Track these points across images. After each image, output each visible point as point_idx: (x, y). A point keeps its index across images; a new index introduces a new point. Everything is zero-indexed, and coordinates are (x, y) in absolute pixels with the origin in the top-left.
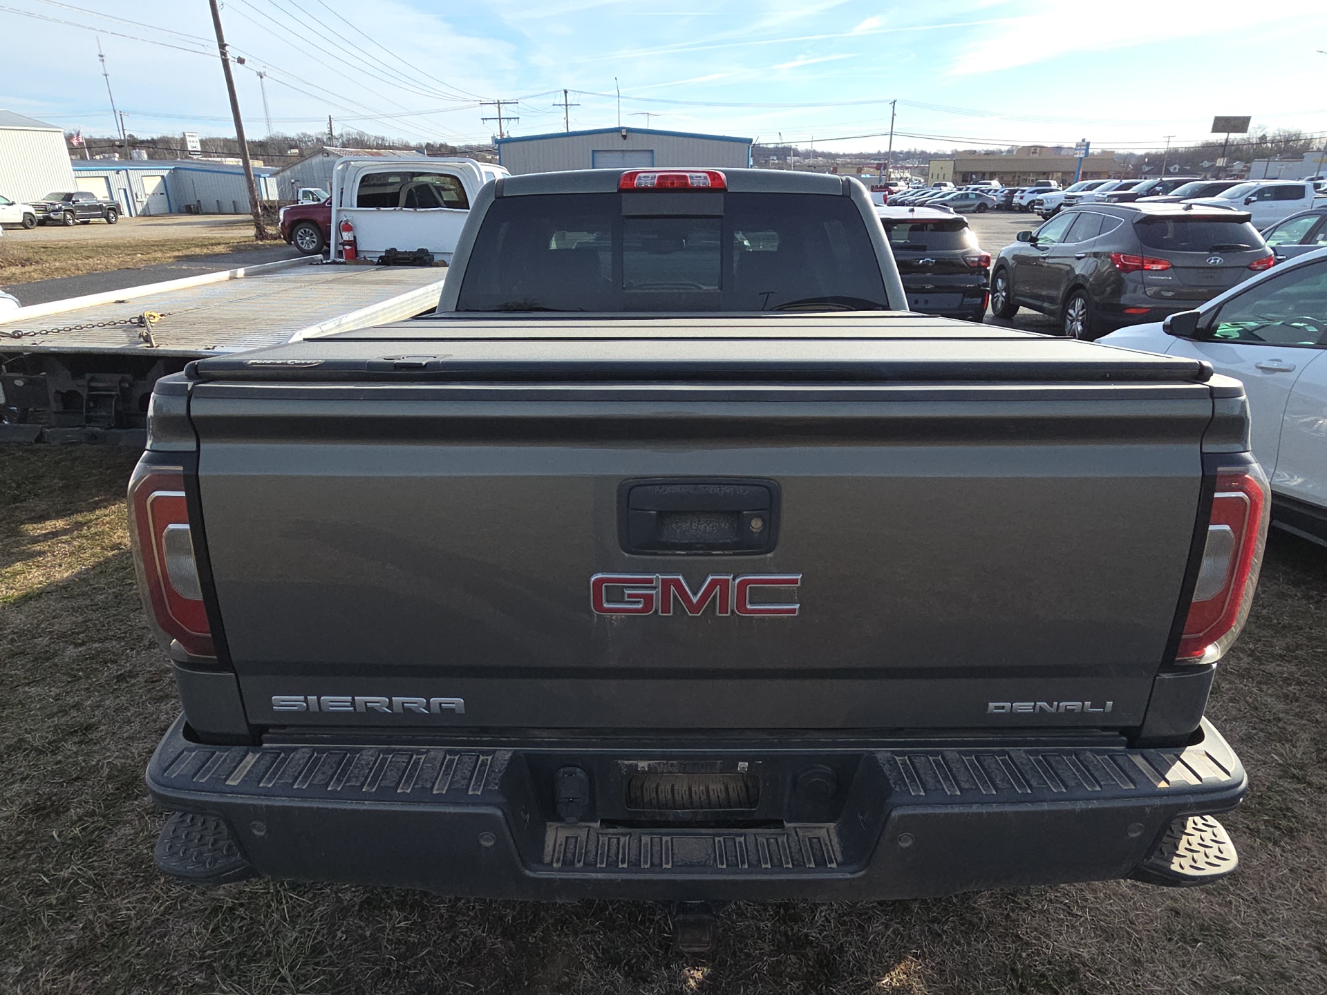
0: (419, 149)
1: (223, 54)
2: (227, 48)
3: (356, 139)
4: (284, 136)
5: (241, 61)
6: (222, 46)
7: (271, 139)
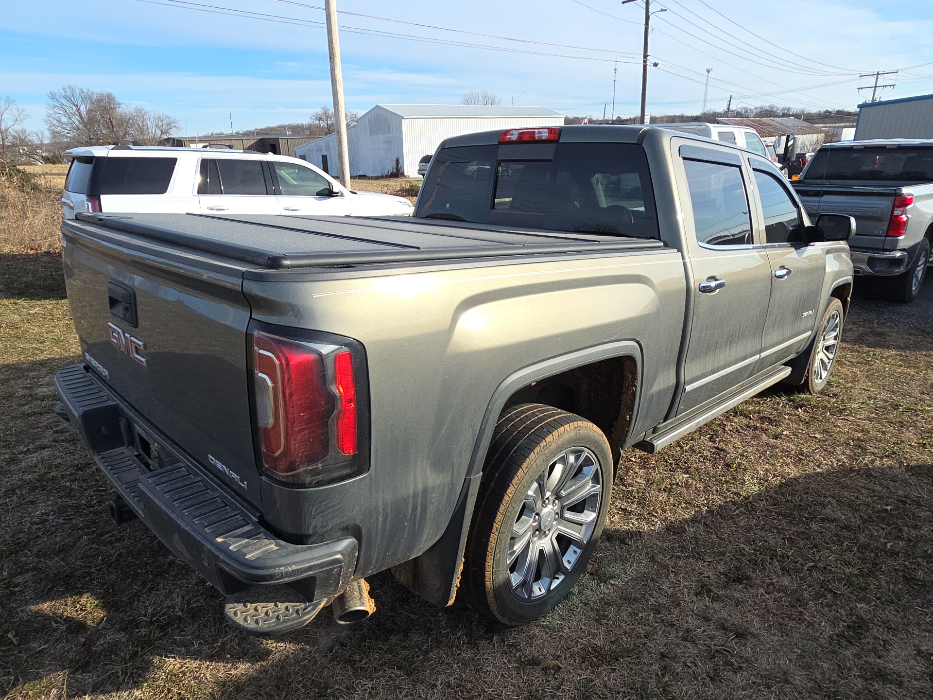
0: (797, 116)
1: (645, 62)
2: (648, 58)
3: (768, 110)
4: (714, 111)
5: (656, 65)
6: (646, 56)
7: (705, 114)
